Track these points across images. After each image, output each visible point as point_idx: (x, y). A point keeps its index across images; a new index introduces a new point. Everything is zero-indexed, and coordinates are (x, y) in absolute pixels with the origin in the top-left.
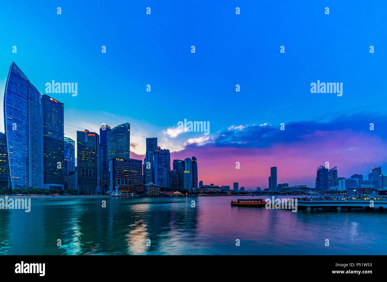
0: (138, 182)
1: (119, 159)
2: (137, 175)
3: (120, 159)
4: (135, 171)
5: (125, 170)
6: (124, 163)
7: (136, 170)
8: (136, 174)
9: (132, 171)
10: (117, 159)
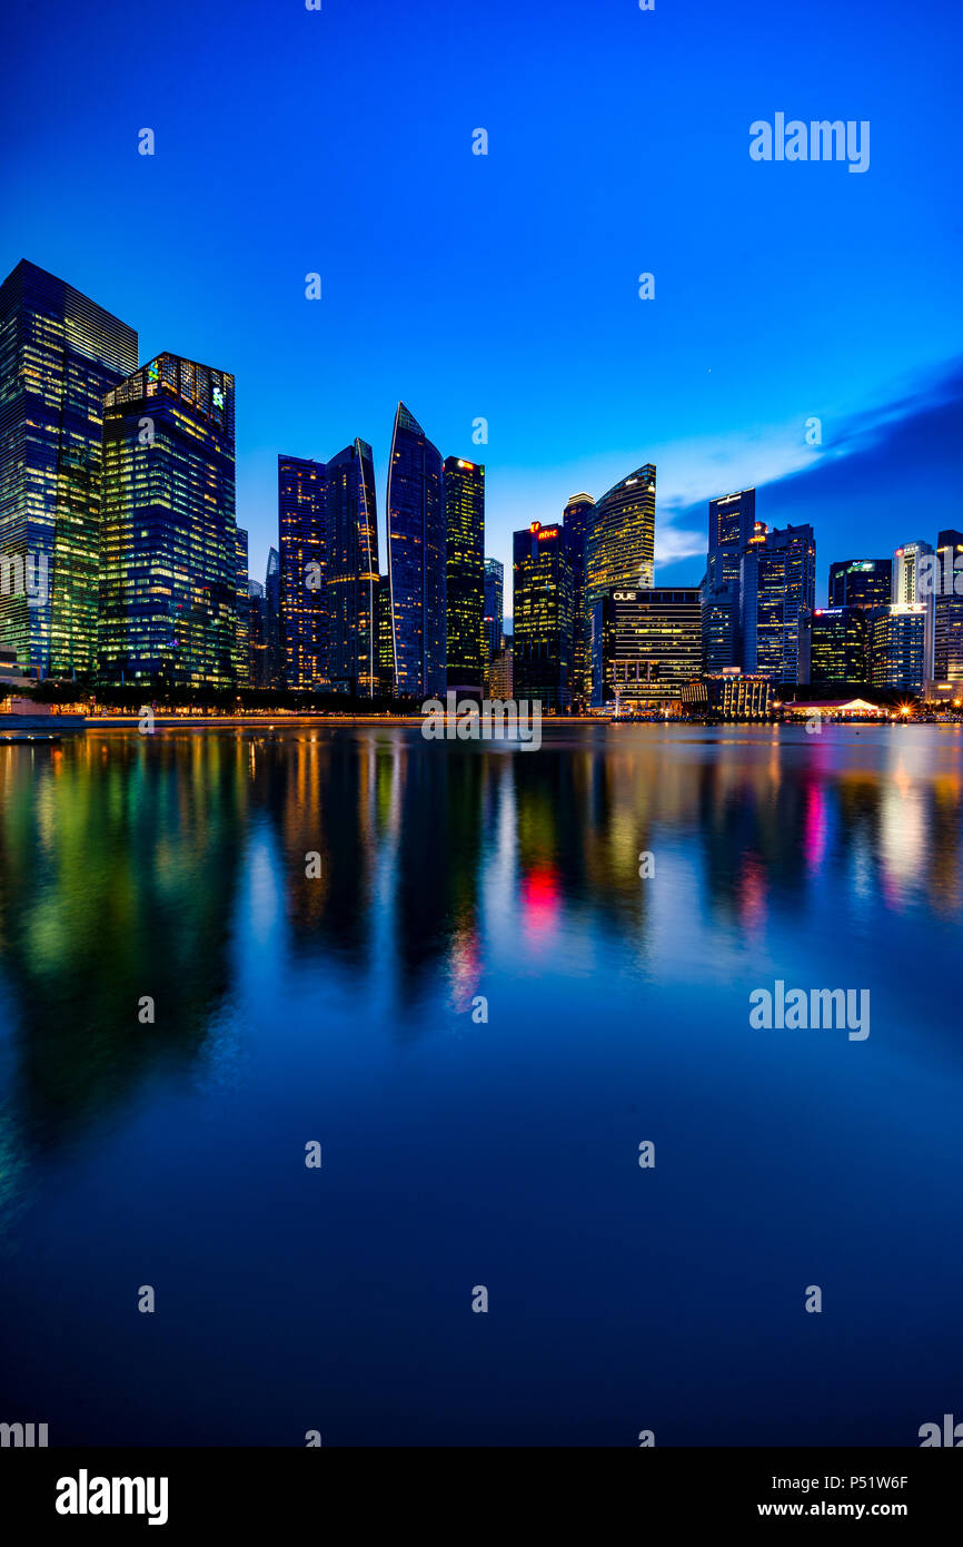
0: (682, 670)
1: (621, 596)
2: (682, 645)
3: (625, 596)
4: (676, 631)
5: (641, 631)
6: (637, 608)
7: (677, 627)
8: (677, 639)
9: (664, 631)
10: (618, 596)
